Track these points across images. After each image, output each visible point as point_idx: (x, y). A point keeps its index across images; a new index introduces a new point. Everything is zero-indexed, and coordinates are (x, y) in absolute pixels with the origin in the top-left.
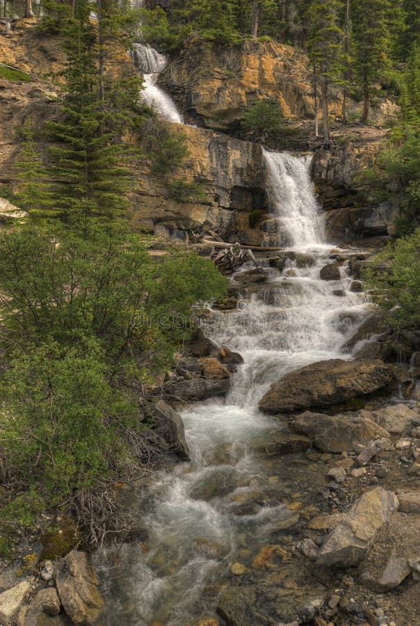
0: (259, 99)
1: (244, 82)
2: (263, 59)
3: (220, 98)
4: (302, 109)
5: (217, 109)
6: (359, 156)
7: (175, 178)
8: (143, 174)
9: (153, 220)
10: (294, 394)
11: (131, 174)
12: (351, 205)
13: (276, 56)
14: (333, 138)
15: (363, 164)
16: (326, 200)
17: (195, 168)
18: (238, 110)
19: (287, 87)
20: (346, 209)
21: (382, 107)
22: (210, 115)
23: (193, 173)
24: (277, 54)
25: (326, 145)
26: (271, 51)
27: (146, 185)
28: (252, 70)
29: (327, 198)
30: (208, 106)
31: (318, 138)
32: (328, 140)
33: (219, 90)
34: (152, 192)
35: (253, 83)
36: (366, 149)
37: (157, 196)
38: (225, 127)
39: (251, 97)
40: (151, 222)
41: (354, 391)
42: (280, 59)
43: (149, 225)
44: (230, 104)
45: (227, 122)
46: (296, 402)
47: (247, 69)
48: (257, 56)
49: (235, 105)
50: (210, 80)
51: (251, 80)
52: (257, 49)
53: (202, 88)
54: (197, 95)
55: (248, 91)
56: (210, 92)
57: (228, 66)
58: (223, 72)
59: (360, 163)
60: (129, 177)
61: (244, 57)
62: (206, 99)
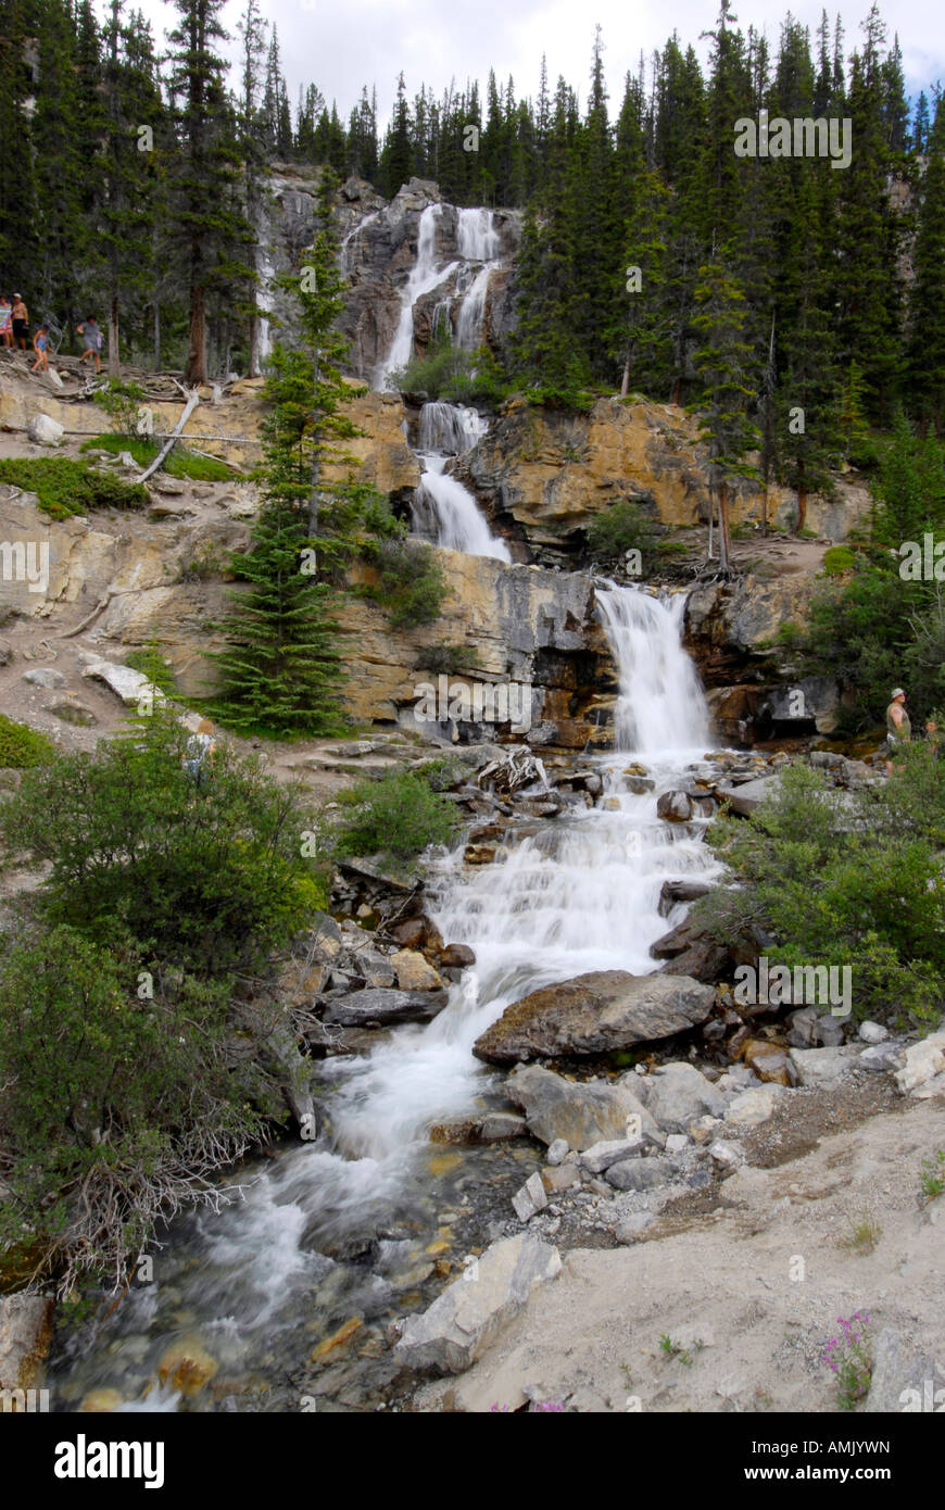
0: (618, 496)
1: (592, 468)
2: (628, 431)
3: (553, 495)
4: (694, 511)
5: (548, 512)
6: (766, 598)
7: (431, 638)
8: (377, 631)
9: (396, 706)
10: (533, 1030)
11: (357, 632)
12: (752, 681)
13: (651, 426)
14: (733, 563)
15: (773, 610)
16: (710, 671)
17: (469, 619)
18: (581, 515)
19: (668, 476)
20: (744, 686)
21: (847, 503)
22: (536, 522)
23: (464, 627)
24: (654, 423)
25: (721, 574)
26: (643, 418)
27: (384, 649)
28: (607, 450)
29: (711, 667)
30: (533, 508)
31: (711, 561)
32: (725, 565)
33: (552, 482)
34: (392, 659)
35: (610, 469)
36: (781, 585)
37: (401, 665)
38: (560, 542)
39: (606, 494)
40: (390, 707)
41: (631, 1032)
42: (658, 430)
43: (387, 712)
44: (570, 504)
45: (565, 533)
46: (532, 1044)
47: (600, 448)
48: (618, 427)
49: (578, 507)
50: (537, 467)
51: (606, 465)
52: (618, 415)
53: (524, 480)
54: (514, 492)
55: (601, 483)
56: (537, 486)
57: (568, 444)
58: (558, 453)
59: (768, 608)
60: (353, 636)
61: (595, 429)
62: (529, 498)
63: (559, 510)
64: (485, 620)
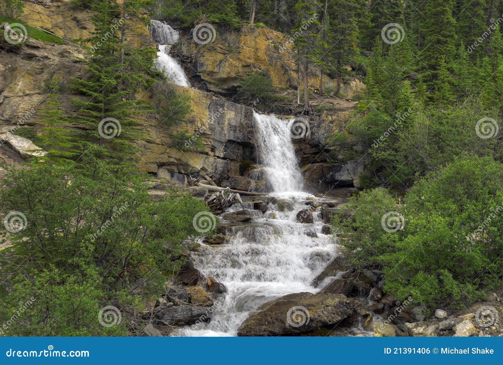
0: (253, 71)
1: (241, 57)
2: (257, 40)
3: (221, 68)
4: (287, 82)
5: (218, 76)
6: (332, 122)
7: (176, 130)
8: (151, 125)
9: (158, 165)
10: (269, 322)
11: (142, 125)
12: (325, 161)
13: (268, 39)
14: (311, 106)
15: (335, 128)
16: (305, 156)
17: (196, 123)
18: (235, 79)
19: (276, 64)
20: (321, 164)
21: (352, 84)
22: (212, 81)
23: (194, 127)
24: (269, 38)
25: (305, 111)
26: (264, 34)
27: (154, 135)
28: (248, 48)
29: (305, 154)
30: (211, 73)
31: (299, 105)
32: (307, 107)
33: (221, 61)
34: (158, 141)
35: (249, 58)
36: (338, 116)
37: (162, 144)
38: (224, 92)
39: (247, 69)
40: (155, 166)
41: (320, 321)
42: (271, 41)
43: (154, 168)
44: (229, 73)
45: (226, 87)
46: (270, 329)
47: (245, 47)
48: (253, 38)
49: (233, 74)
50: (213, 53)
51: (247, 56)
52: (253, 32)
53: (207, 59)
54: (202, 65)
55: (244, 64)
56: (213, 63)
57: (229, 43)
58: (224, 48)
59: (333, 127)
60: (139, 127)
61: (242, 38)
62: (210, 68)
63: (224, 76)
64: (203, 124)
